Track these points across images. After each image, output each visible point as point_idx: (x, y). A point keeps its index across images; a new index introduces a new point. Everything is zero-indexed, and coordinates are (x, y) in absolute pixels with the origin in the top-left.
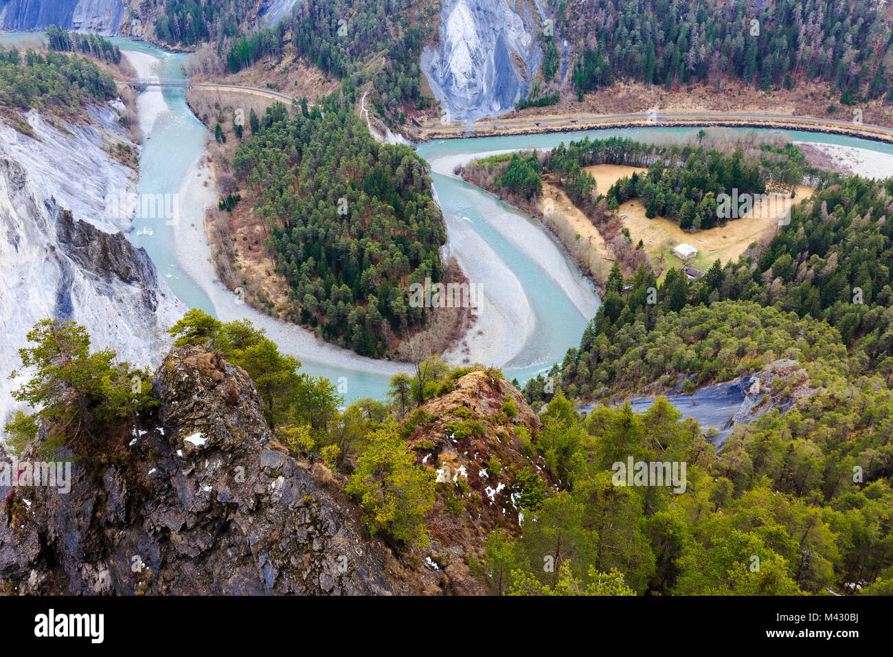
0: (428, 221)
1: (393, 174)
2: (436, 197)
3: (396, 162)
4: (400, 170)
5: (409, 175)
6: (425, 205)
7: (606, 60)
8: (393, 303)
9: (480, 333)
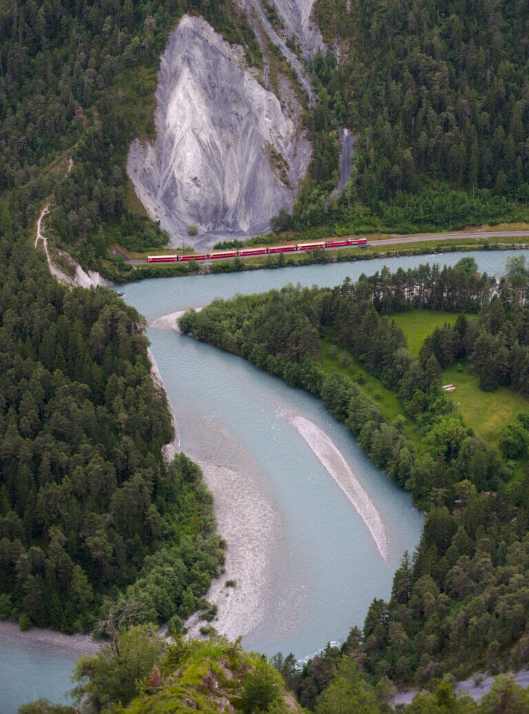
0: (143, 406)
1: (86, 335)
2: (155, 369)
3: (91, 316)
4: (98, 328)
5: (112, 336)
6: (139, 382)
7: (408, 154)
8: (90, 542)
9: (230, 584)
